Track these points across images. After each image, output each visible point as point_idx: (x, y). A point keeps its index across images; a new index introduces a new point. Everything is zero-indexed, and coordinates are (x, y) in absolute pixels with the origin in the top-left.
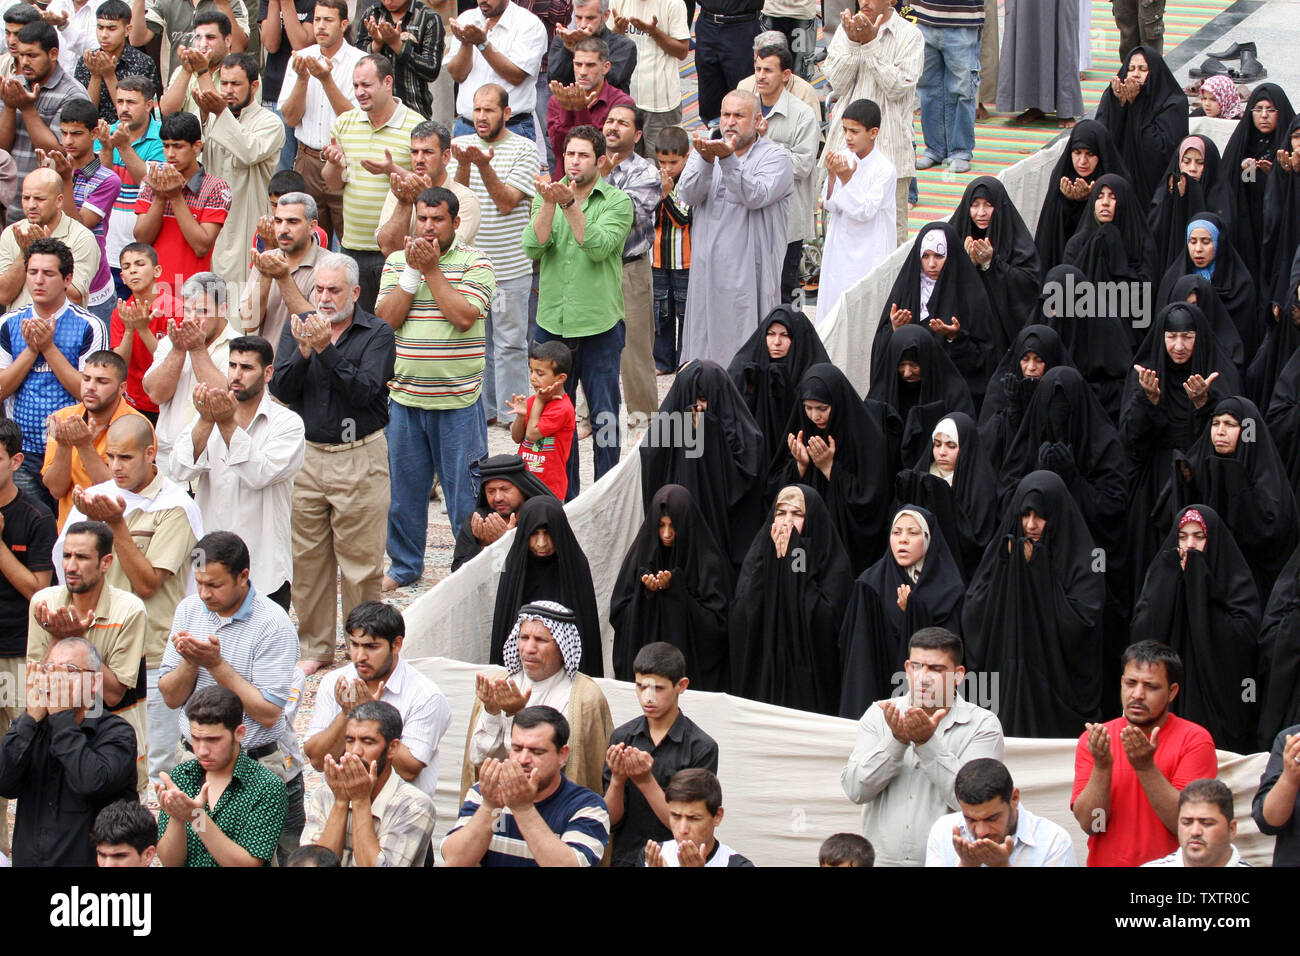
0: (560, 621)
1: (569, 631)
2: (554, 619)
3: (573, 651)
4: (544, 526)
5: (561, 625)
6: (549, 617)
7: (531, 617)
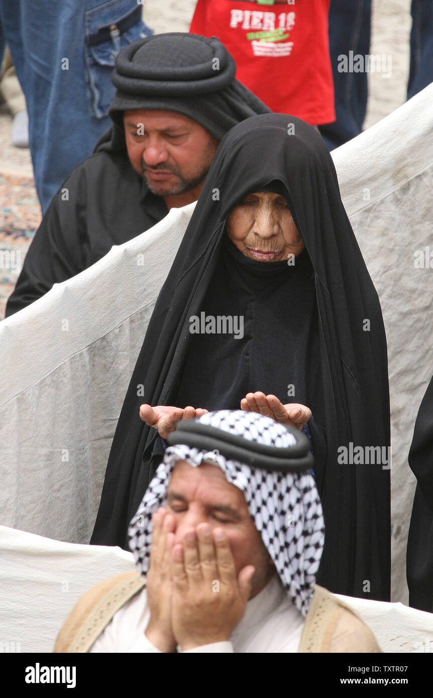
0: (269, 469)
1: (291, 498)
2: (254, 466)
3: (301, 543)
4: (274, 186)
5: (271, 479)
6: (243, 460)
7: (197, 457)
